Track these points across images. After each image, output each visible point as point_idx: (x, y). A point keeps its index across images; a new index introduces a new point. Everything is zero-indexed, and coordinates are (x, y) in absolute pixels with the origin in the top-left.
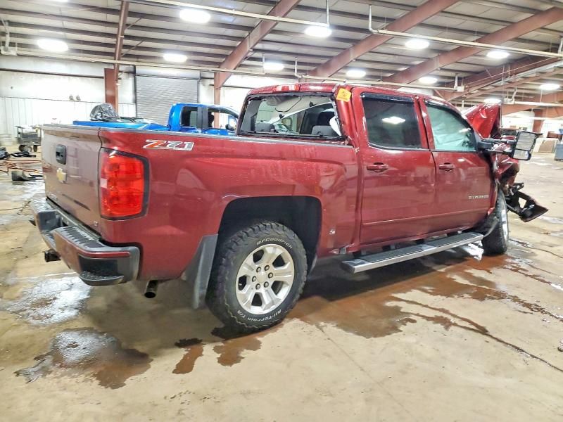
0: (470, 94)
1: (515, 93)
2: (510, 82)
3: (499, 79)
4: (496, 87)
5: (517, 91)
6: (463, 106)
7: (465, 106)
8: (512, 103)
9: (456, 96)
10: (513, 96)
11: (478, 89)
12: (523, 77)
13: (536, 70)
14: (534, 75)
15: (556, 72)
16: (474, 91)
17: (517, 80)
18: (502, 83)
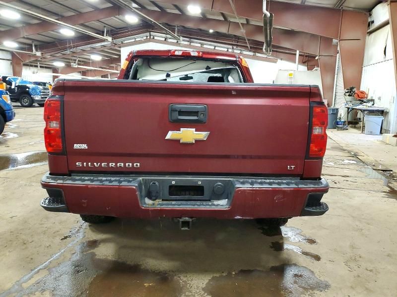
0: (45, 58)
1: (77, 60)
2: (74, 52)
3: (65, 49)
4: (64, 54)
5: (78, 59)
6: (39, 67)
7: (41, 67)
8: (76, 66)
9: (33, 59)
10: (77, 62)
11: (51, 55)
12: (81, 50)
13: (89, 46)
14: (89, 49)
15: (102, 49)
16: (48, 56)
17: (79, 51)
18: (68, 52)
